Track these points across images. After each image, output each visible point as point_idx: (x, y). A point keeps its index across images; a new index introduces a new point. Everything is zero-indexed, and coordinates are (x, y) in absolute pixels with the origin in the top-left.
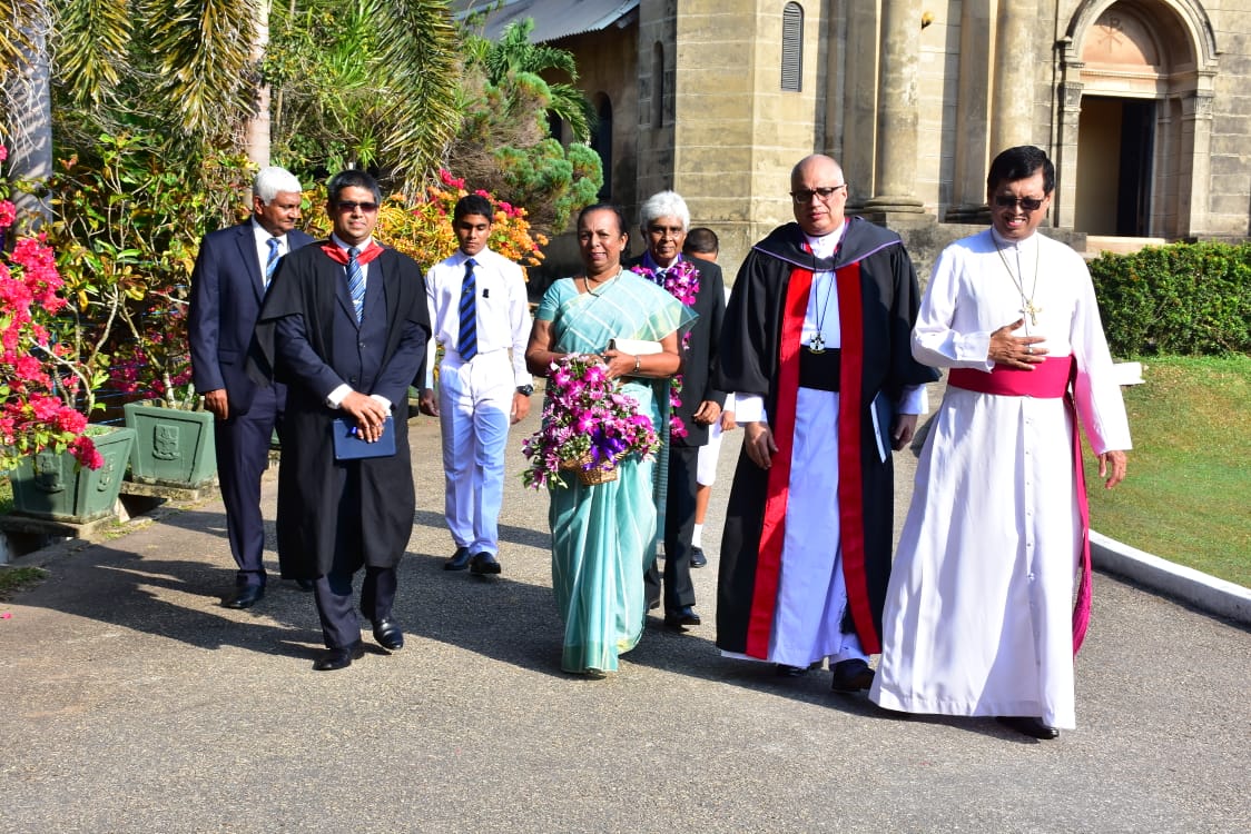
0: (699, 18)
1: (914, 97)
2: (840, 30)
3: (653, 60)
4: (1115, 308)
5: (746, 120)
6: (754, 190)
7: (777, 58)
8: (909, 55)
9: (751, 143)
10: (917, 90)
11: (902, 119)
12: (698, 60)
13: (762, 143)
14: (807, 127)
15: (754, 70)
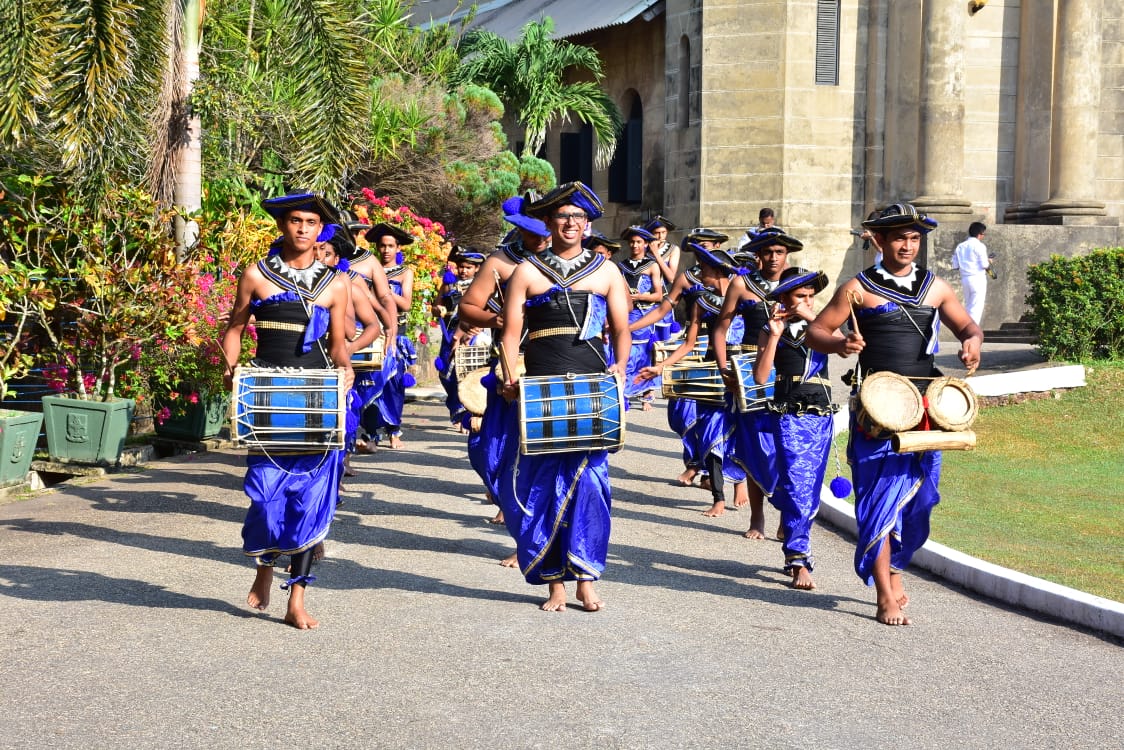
0: (726, 10)
1: (958, 89)
2: (881, 18)
3: (680, 55)
4: (1059, 312)
5: (778, 117)
6: (786, 192)
7: (811, 51)
8: (953, 43)
9: (782, 142)
10: (963, 81)
11: (945, 112)
12: (725, 54)
13: (796, 141)
14: (845, 123)
15: (785, 64)
